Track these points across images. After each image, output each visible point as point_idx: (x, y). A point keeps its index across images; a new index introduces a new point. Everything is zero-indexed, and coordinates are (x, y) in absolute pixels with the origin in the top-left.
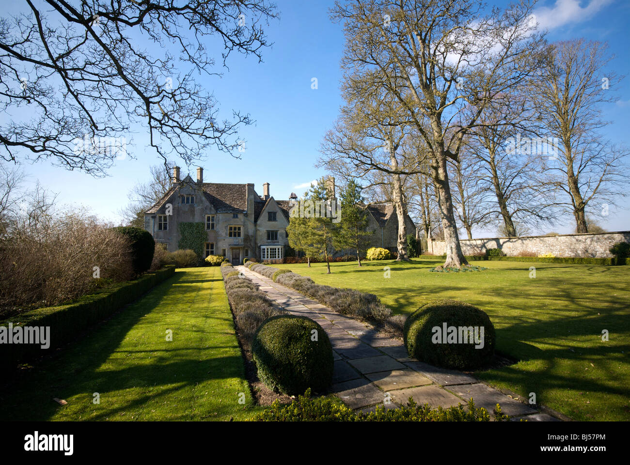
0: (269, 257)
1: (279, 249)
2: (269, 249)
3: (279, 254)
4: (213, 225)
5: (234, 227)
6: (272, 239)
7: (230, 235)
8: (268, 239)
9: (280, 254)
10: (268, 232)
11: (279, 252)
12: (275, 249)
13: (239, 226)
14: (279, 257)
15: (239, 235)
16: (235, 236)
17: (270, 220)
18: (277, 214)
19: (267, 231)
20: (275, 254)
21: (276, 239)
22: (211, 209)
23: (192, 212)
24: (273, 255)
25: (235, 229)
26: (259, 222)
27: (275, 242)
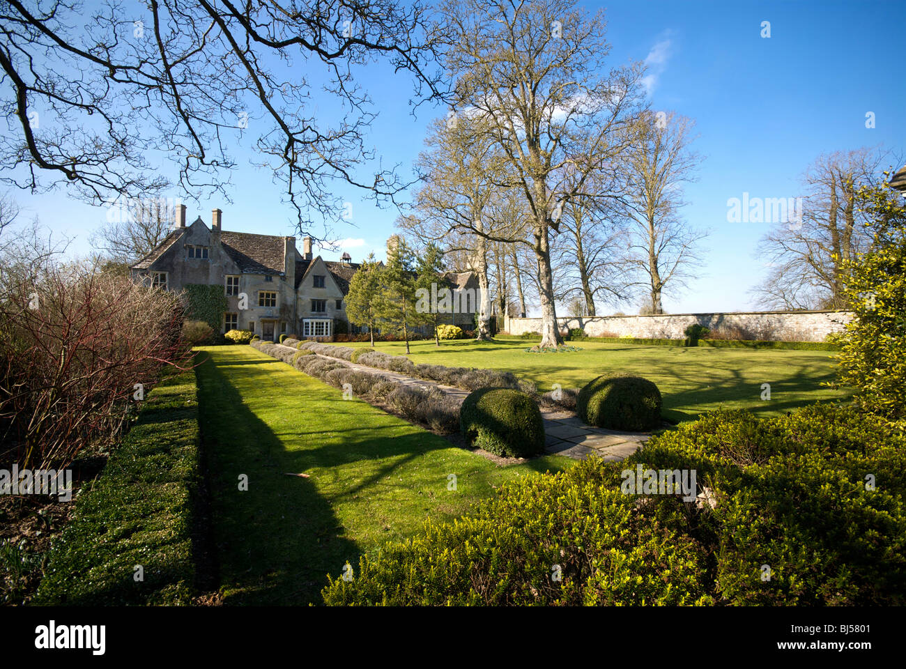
0: (314, 334)
1: (327, 324)
2: (315, 323)
3: (327, 330)
4: (236, 289)
5: (267, 294)
6: (319, 310)
7: (261, 304)
8: (313, 310)
9: (329, 330)
10: (313, 302)
11: (327, 327)
12: (323, 324)
13: (273, 292)
14: (327, 334)
15: (274, 304)
16: (267, 305)
17: (316, 285)
18: (326, 279)
19: (312, 300)
20: (323, 330)
21: (324, 310)
22: (233, 267)
23: (206, 270)
24: (320, 331)
25: (268, 295)
26: (301, 288)
27: (321, 315)
